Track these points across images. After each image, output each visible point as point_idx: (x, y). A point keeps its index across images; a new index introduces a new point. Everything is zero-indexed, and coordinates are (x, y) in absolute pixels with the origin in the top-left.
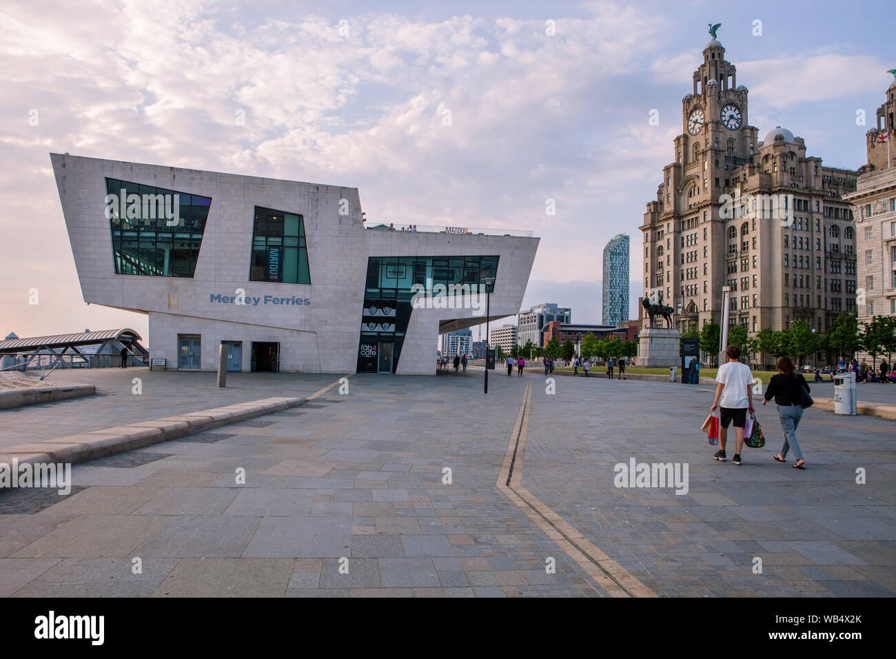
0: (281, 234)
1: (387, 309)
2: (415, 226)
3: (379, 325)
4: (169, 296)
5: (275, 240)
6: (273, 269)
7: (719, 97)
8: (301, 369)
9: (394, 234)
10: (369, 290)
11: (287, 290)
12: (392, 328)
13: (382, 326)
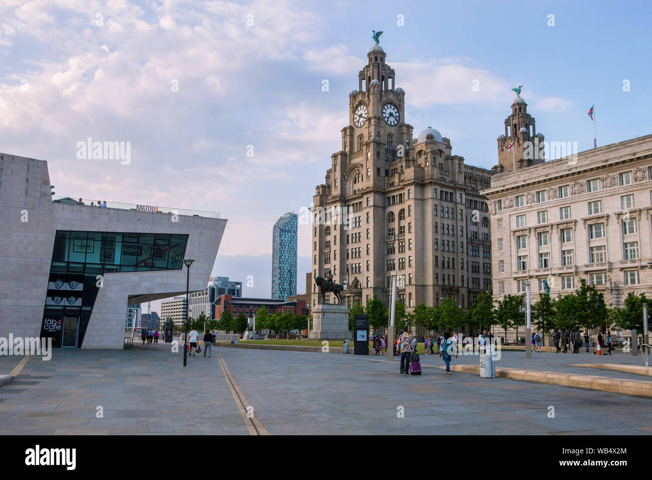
1: (74, 283)
2: (105, 202)
3: (65, 299)
7: (381, 96)
9: (83, 209)
10: (55, 264)
12: (79, 302)
13: (68, 300)
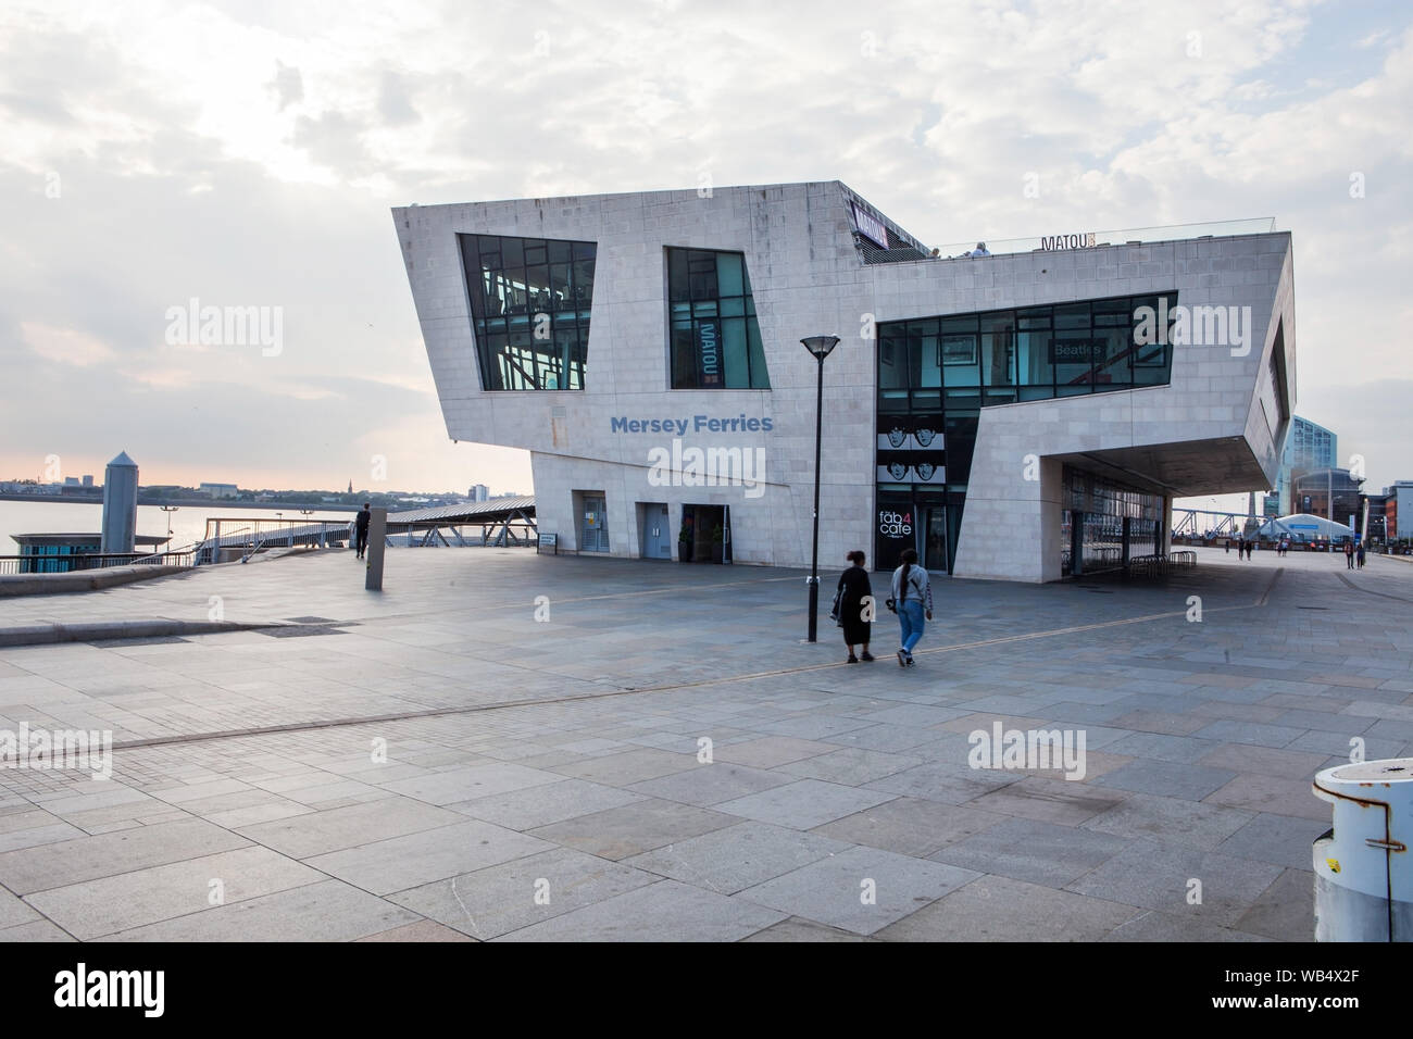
0: (715, 297)
1: (925, 433)
3: (912, 469)
4: (553, 424)
5: (706, 308)
6: (709, 363)
8: (769, 558)
10: (885, 395)
11: (730, 402)
12: (940, 475)
13: (917, 471)
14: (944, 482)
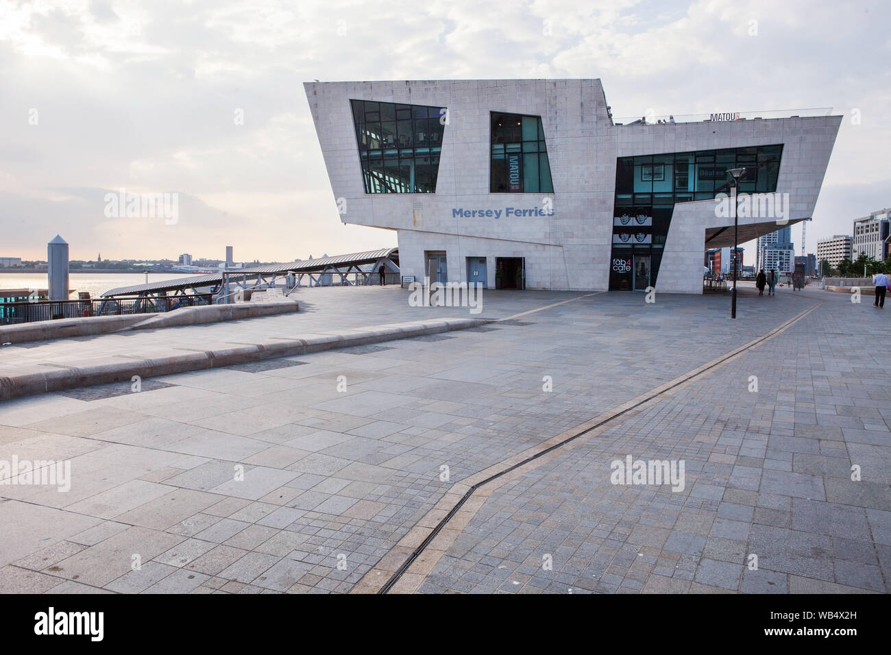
0: (520, 141)
1: (641, 217)
2: (672, 118)
3: (633, 236)
4: (414, 212)
5: (514, 147)
6: (514, 178)
8: (548, 286)
9: (645, 128)
10: (620, 197)
11: (527, 200)
12: (648, 239)
13: (636, 237)
14: (650, 242)
